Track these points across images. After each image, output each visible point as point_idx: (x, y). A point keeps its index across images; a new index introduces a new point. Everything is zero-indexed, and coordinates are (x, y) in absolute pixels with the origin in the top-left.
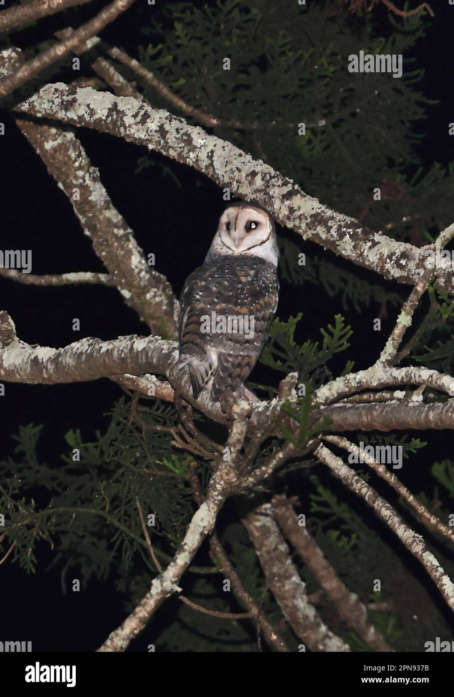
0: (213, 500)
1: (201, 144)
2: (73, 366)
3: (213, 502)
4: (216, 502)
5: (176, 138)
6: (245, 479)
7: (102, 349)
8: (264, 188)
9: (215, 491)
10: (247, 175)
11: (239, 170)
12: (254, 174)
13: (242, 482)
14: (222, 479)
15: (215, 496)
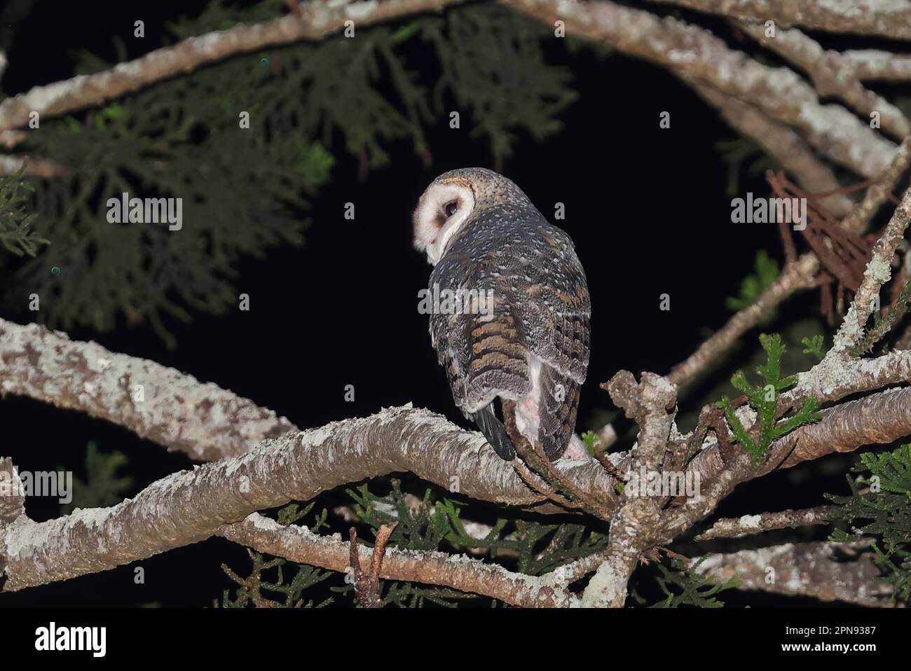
0: (620, 555)
1: (103, 366)
2: (164, 516)
3: (622, 558)
4: (627, 559)
5: (57, 362)
6: (674, 516)
7: (227, 470)
8: (228, 424)
9: (624, 539)
10: (197, 407)
11: (180, 400)
12: (207, 404)
13: (669, 521)
14: (635, 515)
15: (625, 546)
